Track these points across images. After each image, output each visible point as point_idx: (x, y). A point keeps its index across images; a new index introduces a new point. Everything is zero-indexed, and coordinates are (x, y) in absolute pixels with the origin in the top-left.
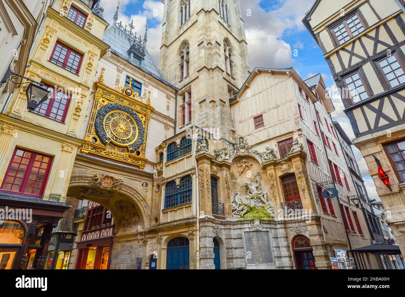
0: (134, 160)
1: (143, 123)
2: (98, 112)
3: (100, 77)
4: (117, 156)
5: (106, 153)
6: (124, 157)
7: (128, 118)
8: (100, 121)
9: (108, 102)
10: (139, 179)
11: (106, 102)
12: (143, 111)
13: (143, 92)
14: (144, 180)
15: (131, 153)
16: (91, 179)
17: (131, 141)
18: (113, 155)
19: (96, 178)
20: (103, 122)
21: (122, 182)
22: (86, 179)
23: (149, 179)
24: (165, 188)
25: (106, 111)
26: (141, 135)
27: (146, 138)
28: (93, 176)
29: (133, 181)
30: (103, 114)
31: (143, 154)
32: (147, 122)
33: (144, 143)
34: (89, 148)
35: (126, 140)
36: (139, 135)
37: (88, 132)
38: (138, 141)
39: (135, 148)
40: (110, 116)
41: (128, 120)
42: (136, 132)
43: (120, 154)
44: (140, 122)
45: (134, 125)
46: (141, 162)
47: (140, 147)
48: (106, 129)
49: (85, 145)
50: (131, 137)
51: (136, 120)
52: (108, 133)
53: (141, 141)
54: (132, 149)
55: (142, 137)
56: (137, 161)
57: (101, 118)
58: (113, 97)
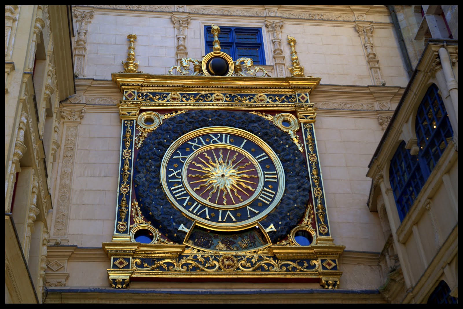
0: (293, 261)
1: (293, 137)
2: (139, 155)
4: (228, 266)
5: (187, 265)
7: (238, 140)
8: (148, 176)
9: (162, 117)
11: (159, 120)
12: (282, 102)
15: (274, 243)
17: (265, 206)
18: (214, 266)
20: (157, 177)
26: (297, 174)
27: (319, 180)
30: (154, 153)
31: (321, 234)
32: (306, 130)
33: (316, 198)
34: (128, 265)
35: (248, 207)
36: (290, 176)
37: (119, 219)
38: (292, 197)
39: (284, 222)
40: (178, 155)
41: (240, 146)
42: (275, 172)
43: (236, 256)
44: (284, 137)
45: (264, 154)
46: (322, 261)
47: (303, 216)
48: (173, 195)
49: (115, 259)
50: (263, 192)
51: (266, 137)
52: (182, 205)
53: (301, 193)
54: (274, 229)
55: (301, 181)
56: (306, 265)
57: (151, 166)
58: (175, 99)
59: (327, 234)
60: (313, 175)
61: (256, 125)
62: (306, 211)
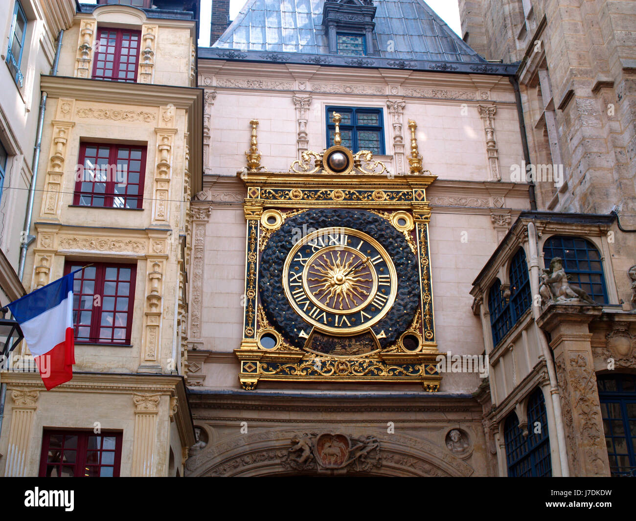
0: (400, 366)
1: (408, 238)
2: (263, 258)
3: (247, 150)
4: (343, 370)
5: (306, 369)
6: (365, 365)
7: (355, 241)
8: (272, 281)
9: (284, 216)
10: (430, 424)
11: (280, 220)
12: (400, 199)
13: (389, 134)
14: (449, 421)
15: (384, 347)
16: (285, 452)
17: (378, 311)
18: (329, 371)
19: (298, 447)
20: (280, 281)
21: (375, 445)
22: (271, 454)
23: (468, 416)
24: (502, 440)
25: (282, 246)
26: (409, 279)
27: (429, 285)
28: (288, 442)
29: (414, 433)
30: (277, 257)
31: (427, 340)
32: (420, 231)
33: (425, 304)
34: (256, 369)
35: (362, 312)
36: (402, 281)
37: (247, 324)
38: (402, 303)
39: (394, 328)
40: (299, 257)
41: (356, 247)
42: (388, 276)
43: (350, 361)
44: (399, 240)
45: (379, 256)
46: (426, 366)
47: (412, 321)
48: (295, 299)
49: (245, 364)
50: (377, 297)
51: (382, 240)
52: (302, 309)
53: (412, 299)
54: (384, 336)
55: (412, 286)
56: (411, 370)
57: (274, 271)
58: (296, 196)
59: (432, 340)
60: (423, 280)
61: (372, 226)
62: (414, 316)
